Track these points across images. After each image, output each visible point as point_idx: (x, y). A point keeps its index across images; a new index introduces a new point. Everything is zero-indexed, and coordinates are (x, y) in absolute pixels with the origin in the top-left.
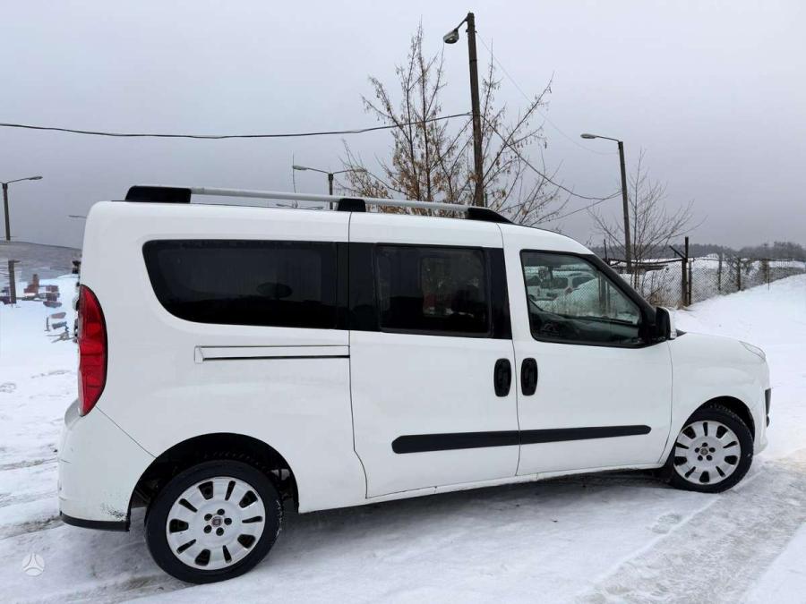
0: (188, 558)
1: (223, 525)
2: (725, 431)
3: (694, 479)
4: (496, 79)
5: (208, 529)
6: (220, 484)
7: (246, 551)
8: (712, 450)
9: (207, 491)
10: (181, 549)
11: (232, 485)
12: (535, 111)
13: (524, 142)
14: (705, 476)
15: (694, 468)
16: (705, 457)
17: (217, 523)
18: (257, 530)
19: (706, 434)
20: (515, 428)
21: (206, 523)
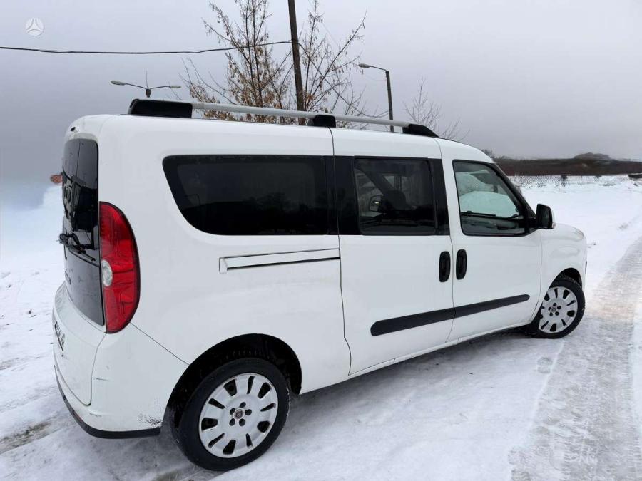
0: (217, 451)
1: (244, 417)
2: (568, 293)
3: (547, 330)
4: (319, 12)
5: (232, 422)
6: (241, 381)
7: (265, 435)
8: (559, 308)
9: (232, 389)
10: (211, 444)
11: (251, 380)
12: (352, 42)
13: (344, 68)
14: (554, 327)
15: (548, 322)
16: (554, 314)
17: (240, 414)
18: (272, 416)
19: (557, 297)
20: (451, 306)
21: (230, 417)
